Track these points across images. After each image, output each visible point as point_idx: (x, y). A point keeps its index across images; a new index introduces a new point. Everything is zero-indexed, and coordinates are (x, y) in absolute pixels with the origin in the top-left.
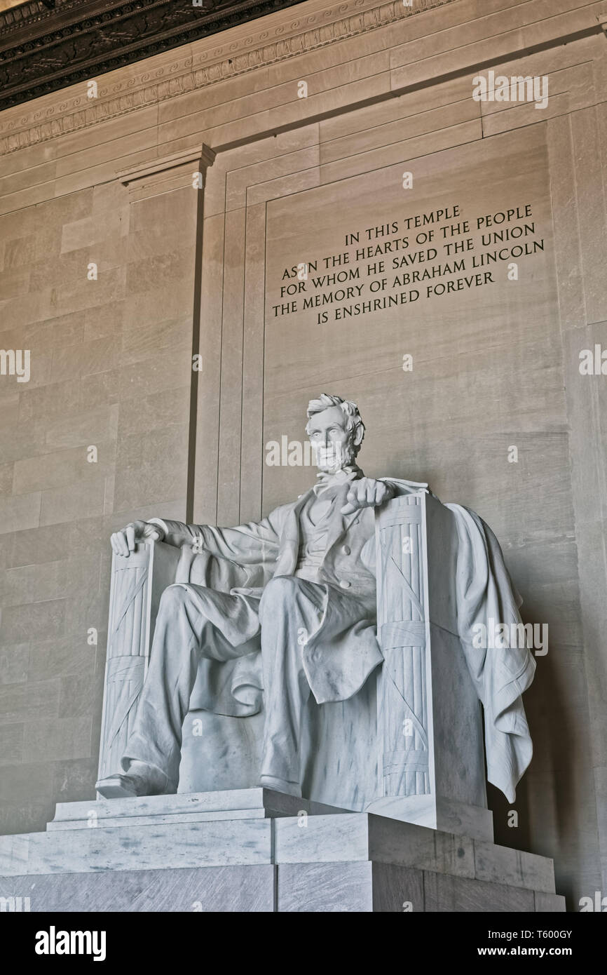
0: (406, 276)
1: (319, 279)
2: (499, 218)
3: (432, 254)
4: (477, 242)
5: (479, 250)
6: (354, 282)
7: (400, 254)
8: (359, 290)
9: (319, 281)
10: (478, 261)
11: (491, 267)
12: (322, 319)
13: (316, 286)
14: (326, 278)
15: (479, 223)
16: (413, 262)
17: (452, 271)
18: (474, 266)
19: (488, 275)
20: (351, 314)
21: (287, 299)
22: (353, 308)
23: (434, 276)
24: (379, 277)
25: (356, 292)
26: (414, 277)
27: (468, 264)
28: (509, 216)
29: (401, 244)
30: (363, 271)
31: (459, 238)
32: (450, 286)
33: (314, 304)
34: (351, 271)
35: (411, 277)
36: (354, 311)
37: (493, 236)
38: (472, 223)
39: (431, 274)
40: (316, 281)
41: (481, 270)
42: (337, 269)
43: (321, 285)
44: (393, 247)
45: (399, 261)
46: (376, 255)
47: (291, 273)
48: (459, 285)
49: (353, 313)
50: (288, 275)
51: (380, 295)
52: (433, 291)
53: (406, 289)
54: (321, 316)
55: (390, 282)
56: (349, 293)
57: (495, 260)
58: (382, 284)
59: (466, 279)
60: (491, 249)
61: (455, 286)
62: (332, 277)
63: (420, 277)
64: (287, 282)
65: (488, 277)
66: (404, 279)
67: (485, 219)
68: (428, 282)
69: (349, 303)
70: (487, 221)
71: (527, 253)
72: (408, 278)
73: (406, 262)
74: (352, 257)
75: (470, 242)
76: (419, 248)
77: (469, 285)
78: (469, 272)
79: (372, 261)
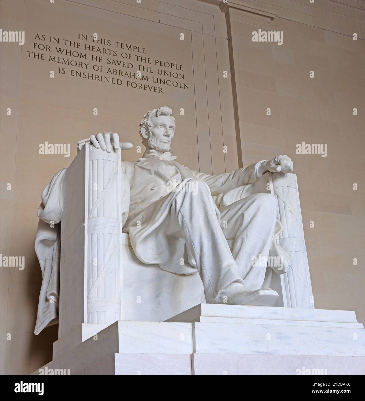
0: (115, 71)
1: (60, 49)
2: (167, 65)
3: (130, 66)
4: (155, 71)
7: (112, 58)
8: (86, 66)
9: (60, 50)
10: (155, 80)
11: (162, 86)
12: (62, 71)
13: (58, 52)
14: (65, 50)
15: (156, 62)
16: (119, 65)
17: (141, 79)
18: (153, 82)
19: (160, 89)
21: (37, 51)
22: (82, 73)
23: (131, 77)
24: (99, 64)
25: (84, 66)
26: (119, 73)
27: (150, 79)
28: (172, 66)
29: (112, 53)
30: (89, 57)
31: (145, 65)
32: (140, 86)
34: (81, 53)
35: (118, 72)
36: (83, 75)
37: (163, 71)
39: (129, 76)
40: (58, 50)
41: (158, 85)
42: (72, 49)
43: (61, 53)
44: (108, 52)
45: (111, 61)
46: (97, 52)
47: (41, 38)
48: (145, 87)
49: (81, 76)
50: (39, 37)
51: (99, 73)
52: (130, 84)
53: (115, 77)
54: (61, 69)
55: (105, 70)
56: (80, 64)
57: (164, 83)
58: (101, 69)
59: (148, 86)
60: (163, 77)
61: (143, 87)
62: (68, 51)
63: (124, 74)
64: (38, 42)
65: (160, 90)
66: (114, 72)
67: (159, 62)
68: (127, 78)
69: (79, 70)
71: (180, 87)
72: (116, 72)
73: (115, 63)
74: (82, 46)
76: (123, 60)
77: (150, 90)
78: (150, 83)
79: (95, 54)
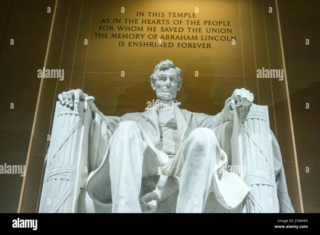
1: (121, 27)
2: (215, 23)
3: (181, 30)
4: (204, 30)
5: (204, 33)
6: (140, 32)
7: (165, 26)
8: (142, 36)
10: (204, 38)
11: (211, 42)
12: (121, 44)
13: (119, 30)
14: (125, 27)
15: (205, 23)
16: (171, 31)
17: (191, 39)
18: (202, 40)
20: (137, 45)
21: (103, 32)
22: (138, 43)
23: (181, 39)
24: (154, 33)
25: (140, 37)
27: (199, 38)
28: (220, 23)
29: (165, 22)
30: (145, 29)
31: (195, 27)
32: (190, 45)
33: (118, 37)
34: (139, 27)
35: (170, 37)
36: (139, 44)
37: (211, 30)
38: (202, 22)
39: (180, 38)
40: (120, 27)
41: (206, 42)
42: (131, 25)
43: (122, 30)
44: (161, 22)
45: (164, 29)
46: (152, 23)
47: (106, 21)
48: (194, 45)
49: (138, 45)
50: (104, 21)
51: (153, 40)
52: (181, 45)
53: (167, 41)
54: (121, 43)
55: (159, 37)
56: (137, 36)
57: (212, 39)
58: (155, 36)
59: (198, 44)
60: (211, 34)
61: (192, 46)
62: (128, 27)
63: (175, 38)
64: (103, 24)
65: (209, 45)
66: (166, 37)
67: (208, 22)
68: (178, 41)
69: (136, 40)
70: (209, 23)
71: (228, 40)
72: (168, 37)
73: (167, 30)
74: (140, 21)
75: (200, 29)
76: (175, 26)
77: (199, 47)
78: (199, 41)
79: (150, 26)
